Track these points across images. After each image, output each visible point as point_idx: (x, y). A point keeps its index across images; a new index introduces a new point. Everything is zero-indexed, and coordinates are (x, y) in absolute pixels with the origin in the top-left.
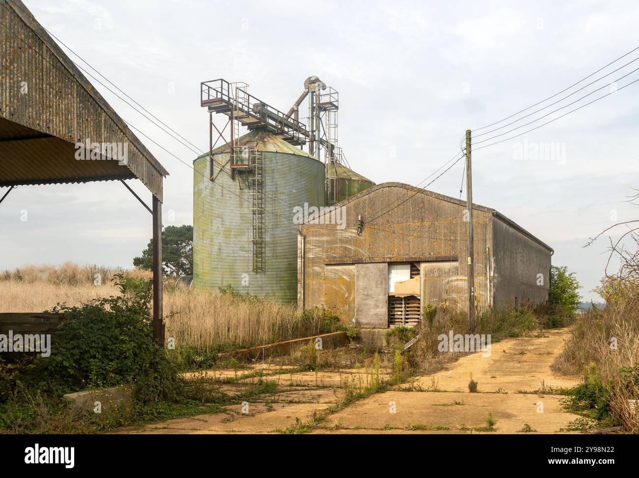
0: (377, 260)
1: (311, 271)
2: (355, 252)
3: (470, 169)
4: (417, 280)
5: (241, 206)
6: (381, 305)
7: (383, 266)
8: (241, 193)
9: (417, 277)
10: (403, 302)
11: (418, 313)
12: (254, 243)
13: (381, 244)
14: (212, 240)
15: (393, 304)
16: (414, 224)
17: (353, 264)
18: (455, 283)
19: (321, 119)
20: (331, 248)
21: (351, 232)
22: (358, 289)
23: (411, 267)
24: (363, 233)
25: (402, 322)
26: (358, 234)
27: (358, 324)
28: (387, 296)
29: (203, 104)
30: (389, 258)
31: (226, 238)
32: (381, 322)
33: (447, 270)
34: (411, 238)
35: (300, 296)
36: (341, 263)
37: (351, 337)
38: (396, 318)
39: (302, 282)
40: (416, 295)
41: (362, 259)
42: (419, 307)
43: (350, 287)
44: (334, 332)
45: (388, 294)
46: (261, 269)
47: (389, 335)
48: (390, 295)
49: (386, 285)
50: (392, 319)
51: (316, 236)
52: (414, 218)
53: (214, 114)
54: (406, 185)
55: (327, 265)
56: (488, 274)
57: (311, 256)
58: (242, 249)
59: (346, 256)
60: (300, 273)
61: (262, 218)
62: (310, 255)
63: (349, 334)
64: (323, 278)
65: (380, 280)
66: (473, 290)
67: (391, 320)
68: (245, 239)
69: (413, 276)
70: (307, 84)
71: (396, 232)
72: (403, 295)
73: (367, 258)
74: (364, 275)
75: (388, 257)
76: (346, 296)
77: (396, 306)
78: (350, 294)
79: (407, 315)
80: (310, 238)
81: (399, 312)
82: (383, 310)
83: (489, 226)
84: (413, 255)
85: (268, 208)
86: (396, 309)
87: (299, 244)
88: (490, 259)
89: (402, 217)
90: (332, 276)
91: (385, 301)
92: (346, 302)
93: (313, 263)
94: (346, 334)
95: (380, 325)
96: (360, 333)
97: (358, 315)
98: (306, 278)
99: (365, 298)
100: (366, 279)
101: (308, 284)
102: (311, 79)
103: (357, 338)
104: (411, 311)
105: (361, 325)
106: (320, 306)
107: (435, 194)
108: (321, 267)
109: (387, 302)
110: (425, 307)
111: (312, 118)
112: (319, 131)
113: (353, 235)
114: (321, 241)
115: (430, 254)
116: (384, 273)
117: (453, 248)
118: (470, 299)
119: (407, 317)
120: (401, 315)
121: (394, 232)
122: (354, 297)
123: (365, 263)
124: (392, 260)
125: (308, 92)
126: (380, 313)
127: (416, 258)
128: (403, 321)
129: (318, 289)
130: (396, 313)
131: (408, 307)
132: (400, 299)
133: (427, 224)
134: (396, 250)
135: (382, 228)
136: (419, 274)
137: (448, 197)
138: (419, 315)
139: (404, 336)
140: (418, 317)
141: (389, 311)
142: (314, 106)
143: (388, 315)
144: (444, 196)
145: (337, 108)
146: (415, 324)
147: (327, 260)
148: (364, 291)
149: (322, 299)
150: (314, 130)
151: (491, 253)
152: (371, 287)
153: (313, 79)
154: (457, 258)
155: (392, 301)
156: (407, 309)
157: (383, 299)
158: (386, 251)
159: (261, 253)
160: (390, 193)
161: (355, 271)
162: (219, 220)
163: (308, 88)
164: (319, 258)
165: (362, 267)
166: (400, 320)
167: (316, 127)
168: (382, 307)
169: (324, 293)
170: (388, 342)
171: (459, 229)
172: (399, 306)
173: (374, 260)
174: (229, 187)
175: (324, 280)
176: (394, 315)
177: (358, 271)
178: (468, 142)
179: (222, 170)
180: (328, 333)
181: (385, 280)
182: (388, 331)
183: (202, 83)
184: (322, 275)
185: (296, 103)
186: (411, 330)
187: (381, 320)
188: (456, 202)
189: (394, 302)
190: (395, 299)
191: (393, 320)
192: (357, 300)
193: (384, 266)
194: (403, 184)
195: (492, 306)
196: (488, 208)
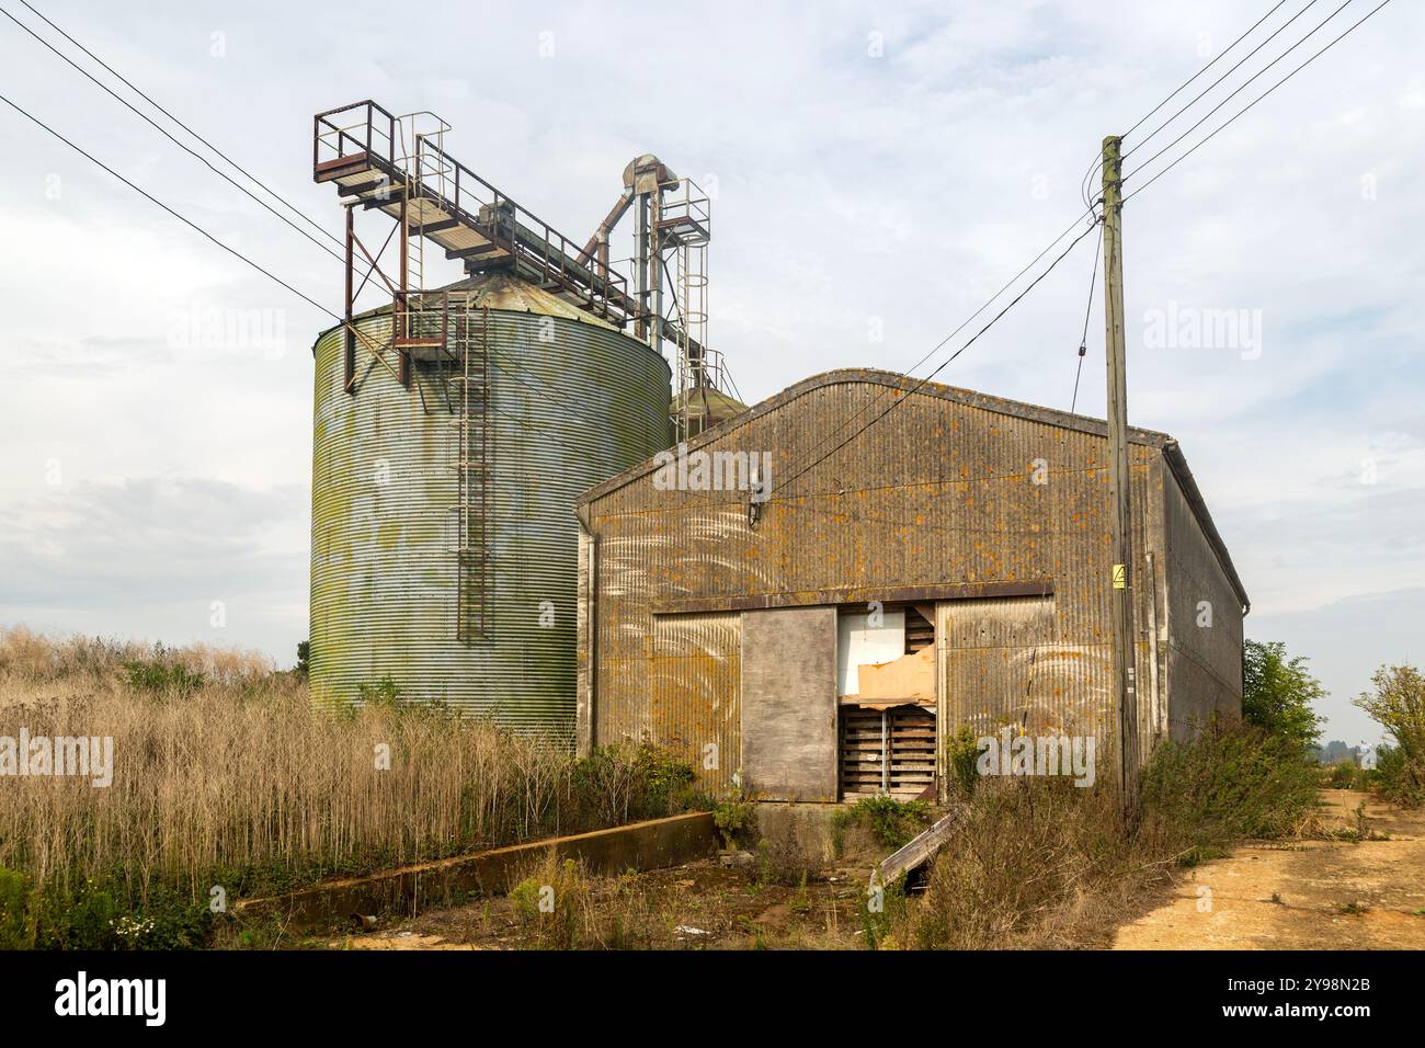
0: (805, 598)
1: (616, 635)
2: (740, 576)
3: (1117, 267)
4: (924, 658)
5: (428, 458)
6: (816, 734)
7: (822, 617)
8: (428, 426)
9: (926, 650)
10: (884, 725)
11: (930, 757)
12: (463, 560)
13: (817, 554)
14: (349, 556)
15: (853, 731)
16: (919, 490)
17: (734, 613)
18: (1043, 665)
19: (665, 263)
20: (673, 569)
21: (731, 521)
22: (748, 687)
23: (908, 620)
24: (765, 522)
25: (880, 784)
26: (751, 525)
27: (751, 789)
28: (835, 705)
29: (321, 173)
30: (842, 592)
31: (387, 548)
32: (818, 783)
33: (1017, 626)
34: (906, 533)
35: (583, 707)
36: (701, 610)
37: (726, 829)
38: (861, 773)
39: (590, 667)
40: (921, 704)
41: (760, 598)
42: (932, 740)
43: (725, 679)
44: (675, 812)
45: (839, 699)
46: (482, 632)
47: (842, 823)
48: (846, 701)
49: (831, 674)
50: (849, 774)
51: (630, 534)
52: (915, 472)
53: (358, 210)
54: (893, 374)
55: (661, 616)
56: (1152, 634)
57: (614, 593)
58: (430, 578)
59: (714, 591)
60: (583, 642)
61: (483, 494)
62: (613, 590)
63: (720, 818)
64: (650, 655)
65: (814, 658)
66: (1131, 677)
67: (848, 776)
68: (438, 549)
69: (913, 648)
70: (631, 176)
71: (862, 515)
72: (884, 701)
73: (775, 594)
74: (768, 643)
75: (838, 590)
76: (715, 705)
77: (862, 735)
78: (726, 700)
79: (897, 762)
80: (614, 542)
81: (874, 754)
82: (824, 747)
83: (1154, 488)
84: (915, 579)
85: (503, 467)
86: (862, 746)
87: (581, 559)
88: (1159, 590)
89: (881, 471)
90: (673, 647)
91: (829, 721)
92: (716, 725)
93: (621, 612)
94: (711, 819)
95: (815, 792)
96: (756, 818)
97: (748, 761)
98: (601, 658)
99: (770, 711)
100: (771, 656)
101: (607, 672)
102: (641, 163)
103: (745, 834)
104: (907, 750)
105: (757, 793)
106: (637, 736)
107: (981, 396)
108: (644, 624)
109: (836, 725)
110: (950, 740)
111: (644, 261)
112: (660, 292)
113: (736, 528)
114: (644, 549)
115: (965, 578)
116: (826, 636)
117: (1040, 559)
118: (1122, 710)
119: (894, 768)
120: (878, 762)
121: (856, 517)
122: (737, 710)
123: (771, 609)
124: (851, 599)
125: (633, 197)
126: (813, 757)
127: (922, 590)
128: (883, 780)
129: (635, 686)
130: (862, 757)
131: (898, 740)
132: (874, 714)
133: (955, 487)
134: (863, 569)
135: (819, 504)
136: (931, 641)
137: (1021, 405)
138: (932, 762)
139: (889, 826)
140: (928, 768)
141: (841, 751)
142: (649, 231)
143: (840, 762)
144: (1009, 402)
145: (706, 235)
146: (921, 790)
147: (658, 603)
148: (766, 693)
149: (647, 716)
150: (648, 289)
151: (1162, 570)
152: (788, 681)
153: (644, 162)
154: (1050, 586)
155: (852, 720)
156: (896, 746)
157: (825, 714)
158: (831, 573)
159: (482, 589)
160: (845, 401)
161: (740, 635)
162: (369, 499)
163: (633, 187)
164: (638, 598)
165: (762, 622)
166: (874, 778)
167: (653, 281)
168: (822, 739)
169: (650, 700)
170: (839, 846)
171: (1055, 499)
172: (871, 735)
173: (796, 599)
174: (396, 407)
175: (653, 660)
176: (857, 763)
177: (750, 633)
178: (1111, 176)
179: (376, 361)
180: (657, 816)
181: (831, 660)
182: (838, 812)
183: (318, 118)
184: (647, 645)
185: (604, 224)
186: (909, 808)
187: (817, 776)
188: (1046, 418)
189: (858, 725)
190: (857, 715)
191: (853, 779)
192: (747, 719)
193: (827, 616)
194: (882, 373)
195: (1165, 735)
196: (1147, 433)
